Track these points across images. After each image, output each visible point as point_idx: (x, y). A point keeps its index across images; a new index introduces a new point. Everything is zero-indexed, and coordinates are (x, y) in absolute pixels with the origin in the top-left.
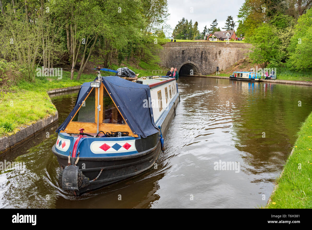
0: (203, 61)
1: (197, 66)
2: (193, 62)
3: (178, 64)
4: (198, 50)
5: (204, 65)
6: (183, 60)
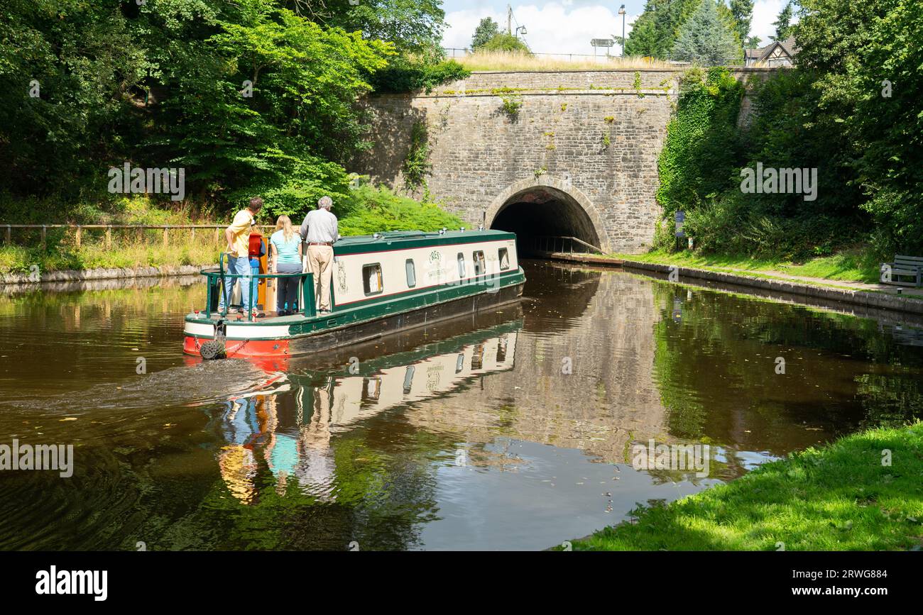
0: (620, 174)
3: (482, 190)
4: (592, 114)
5: (624, 197)
6: (512, 171)
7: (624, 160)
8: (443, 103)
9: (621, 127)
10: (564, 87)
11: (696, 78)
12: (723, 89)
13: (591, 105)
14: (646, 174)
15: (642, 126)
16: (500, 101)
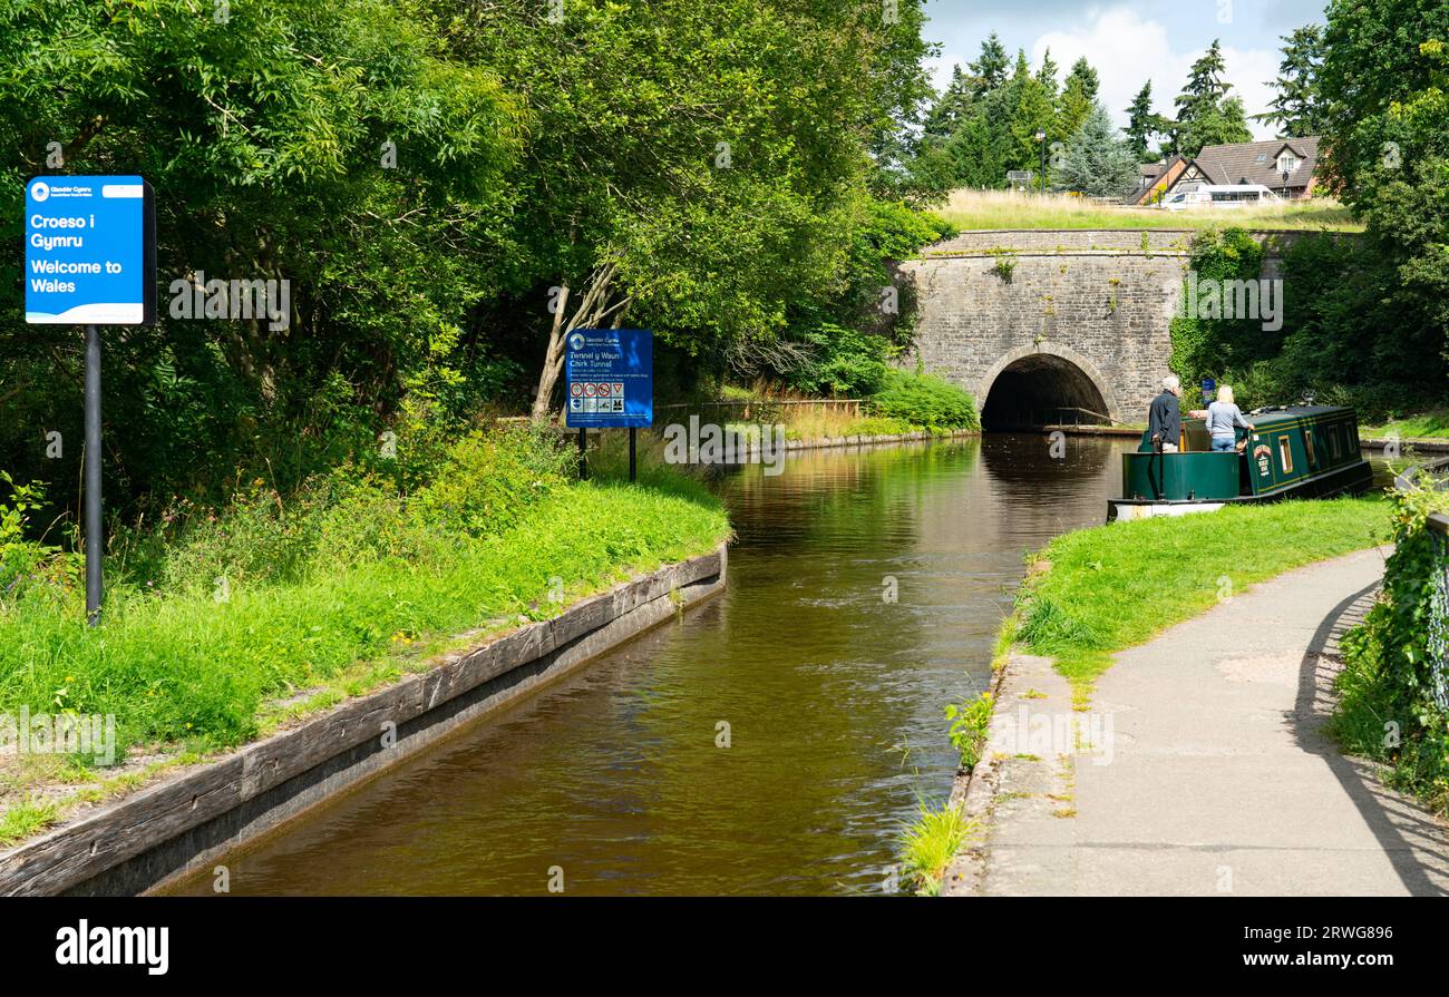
0: (1129, 340)
1: (1094, 372)
2: (1065, 348)
3: (976, 359)
4: (1095, 276)
5: (1133, 365)
6: (1009, 338)
7: (1132, 324)
8: (931, 265)
9: (1128, 289)
10: (1063, 247)
11: (1211, 240)
12: (1243, 252)
13: (1094, 267)
14: (1156, 339)
15: (1152, 289)
16: (992, 263)
